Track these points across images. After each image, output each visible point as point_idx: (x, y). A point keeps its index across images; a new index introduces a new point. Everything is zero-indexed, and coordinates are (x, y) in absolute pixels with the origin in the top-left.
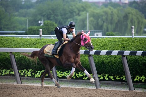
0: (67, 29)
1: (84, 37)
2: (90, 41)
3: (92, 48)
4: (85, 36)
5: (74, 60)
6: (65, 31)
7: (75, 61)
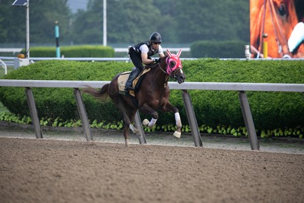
0: (149, 47)
1: (171, 60)
2: (180, 66)
3: (181, 77)
4: (172, 58)
5: (158, 101)
6: (145, 49)
7: (160, 103)
